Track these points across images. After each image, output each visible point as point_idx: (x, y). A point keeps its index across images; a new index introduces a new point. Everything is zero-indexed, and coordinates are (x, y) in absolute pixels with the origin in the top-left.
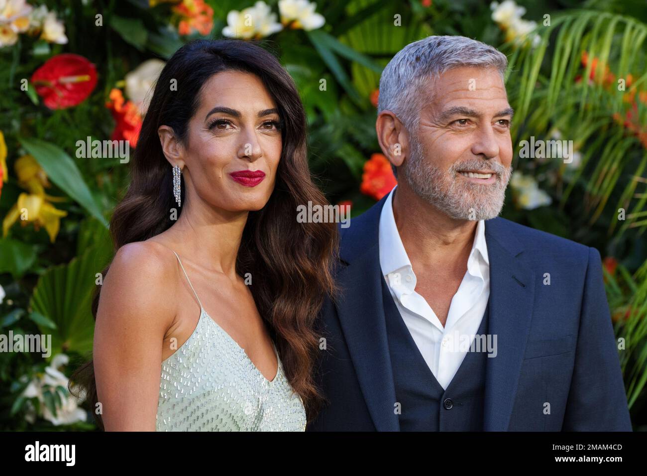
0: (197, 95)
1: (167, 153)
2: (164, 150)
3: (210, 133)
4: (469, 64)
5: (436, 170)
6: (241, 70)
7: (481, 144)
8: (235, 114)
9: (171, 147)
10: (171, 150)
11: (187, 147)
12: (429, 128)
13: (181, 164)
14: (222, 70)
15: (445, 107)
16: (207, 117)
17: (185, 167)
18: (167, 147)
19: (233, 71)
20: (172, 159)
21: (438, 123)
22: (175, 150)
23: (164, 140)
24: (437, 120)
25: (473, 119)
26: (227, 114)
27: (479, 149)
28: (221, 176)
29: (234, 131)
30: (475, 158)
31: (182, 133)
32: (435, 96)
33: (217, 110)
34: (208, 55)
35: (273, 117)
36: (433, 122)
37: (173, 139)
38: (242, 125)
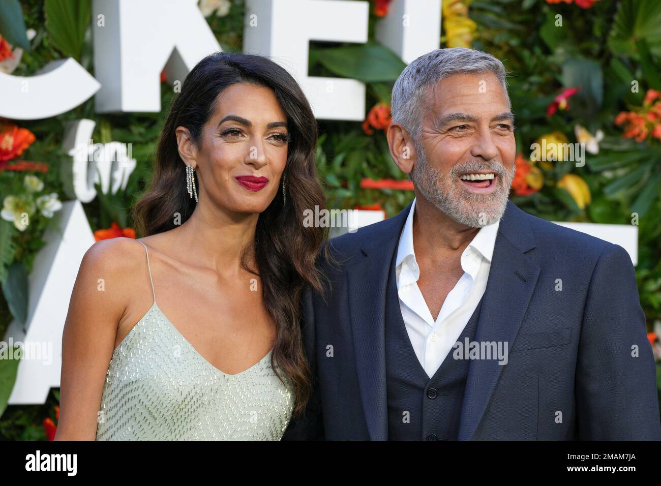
0: (213, 103)
1: (182, 152)
2: (180, 149)
3: (222, 138)
4: (463, 71)
5: (438, 173)
6: (256, 84)
7: (480, 147)
8: (246, 123)
9: (186, 146)
10: (185, 149)
11: (200, 149)
12: (430, 134)
13: (194, 164)
14: (238, 81)
15: (443, 115)
16: (221, 123)
17: (197, 167)
18: (183, 147)
19: (248, 84)
20: (186, 158)
21: (437, 130)
22: (189, 150)
23: (180, 140)
24: (437, 127)
25: (471, 124)
26: (238, 123)
27: (478, 151)
28: (227, 178)
29: (244, 139)
30: (474, 159)
31: (196, 136)
32: (434, 104)
33: (229, 118)
34: (227, 67)
35: (282, 130)
36: (433, 130)
37: (189, 139)
38: (251, 134)
